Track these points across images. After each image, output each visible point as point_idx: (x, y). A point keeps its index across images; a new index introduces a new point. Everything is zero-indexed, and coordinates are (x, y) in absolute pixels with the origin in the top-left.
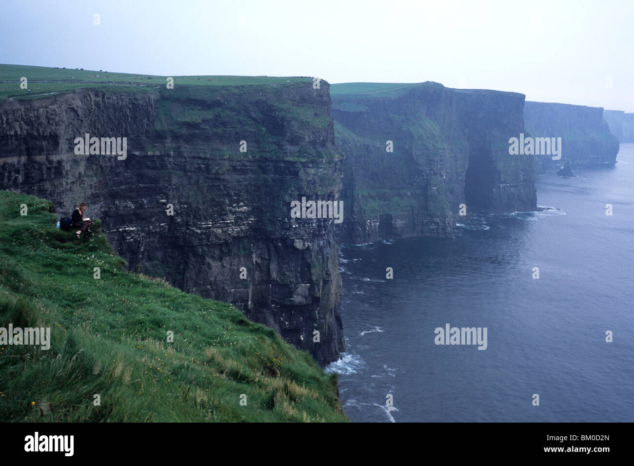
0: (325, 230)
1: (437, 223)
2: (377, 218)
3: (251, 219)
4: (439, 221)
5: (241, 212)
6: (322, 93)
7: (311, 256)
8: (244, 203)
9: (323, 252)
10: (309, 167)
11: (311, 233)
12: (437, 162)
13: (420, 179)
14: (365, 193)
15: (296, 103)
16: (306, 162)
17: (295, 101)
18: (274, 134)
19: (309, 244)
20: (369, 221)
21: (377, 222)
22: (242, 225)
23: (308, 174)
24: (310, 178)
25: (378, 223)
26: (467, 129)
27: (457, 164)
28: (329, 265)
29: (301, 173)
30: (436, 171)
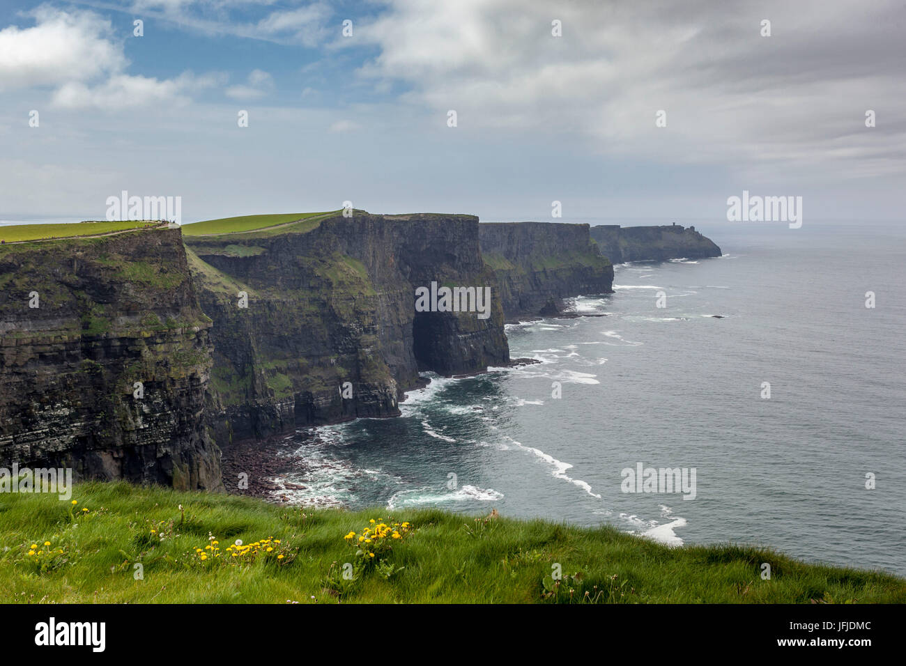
0: (191, 427)
1: (376, 396)
2: (291, 400)
3: (75, 424)
4: (377, 393)
5: (58, 416)
6: (169, 242)
7: (172, 465)
8: (63, 403)
9: (190, 456)
10: (157, 344)
11: (169, 433)
12: (367, 314)
13: (346, 340)
14: (271, 366)
15: (130, 258)
16: (152, 337)
17: (128, 254)
18: (101, 303)
19: (169, 450)
20: (279, 405)
21: (291, 404)
22: (61, 435)
23: (155, 353)
24: (160, 357)
25: (293, 407)
26: (408, 267)
27: (399, 315)
28: (201, 475)
29: (146, 353)
30: (366, 327)
